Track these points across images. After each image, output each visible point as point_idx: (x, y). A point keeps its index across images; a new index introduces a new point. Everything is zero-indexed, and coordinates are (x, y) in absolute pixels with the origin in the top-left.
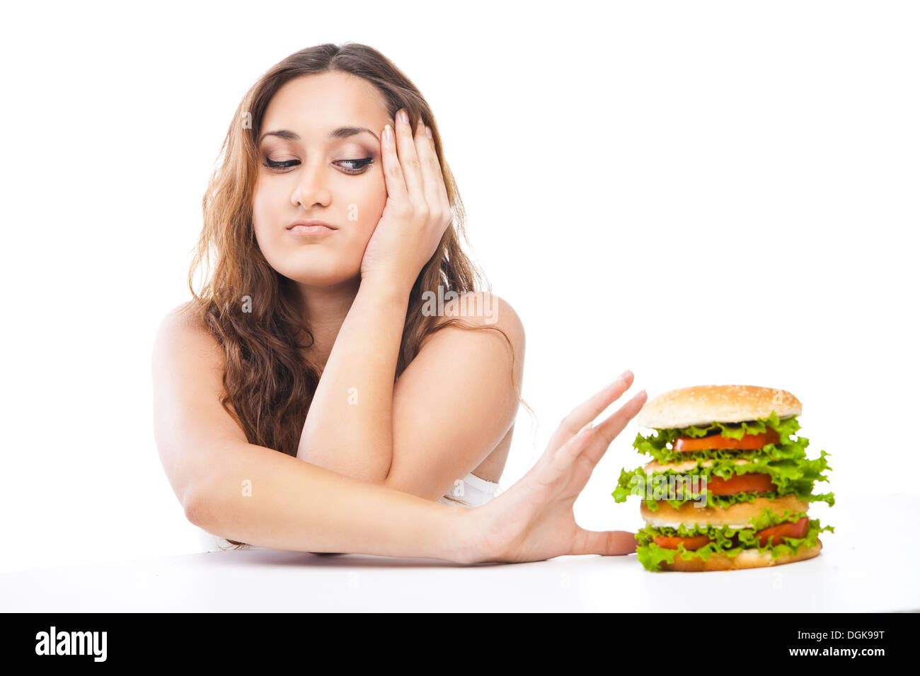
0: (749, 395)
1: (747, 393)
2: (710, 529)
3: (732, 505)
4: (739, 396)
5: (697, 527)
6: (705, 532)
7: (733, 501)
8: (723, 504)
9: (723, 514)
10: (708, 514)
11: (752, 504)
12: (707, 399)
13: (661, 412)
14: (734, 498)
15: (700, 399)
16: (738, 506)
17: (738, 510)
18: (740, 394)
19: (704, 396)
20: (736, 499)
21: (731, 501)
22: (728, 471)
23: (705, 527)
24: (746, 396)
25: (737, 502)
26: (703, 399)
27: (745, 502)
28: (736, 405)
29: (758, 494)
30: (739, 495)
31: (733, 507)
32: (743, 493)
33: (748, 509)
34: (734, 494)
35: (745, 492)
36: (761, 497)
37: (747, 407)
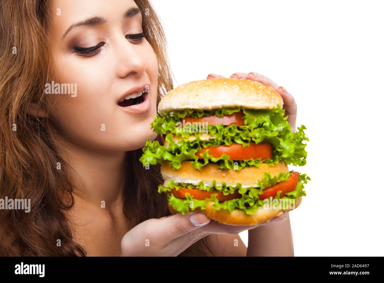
2: (224, 187)
3: (243, 168)
6: (220, 189)
7: (243, 165)
8: (236, 167)
9: (236, 176)
11: (258, 168)
14: (245, 162)
16: (247, 169)
17: (248, 172)
20: (246, 163)
23: (221, 185)
25: (248, 166)
27: (253, 166)
28: (259, 95)
29: (262, 160)
30: (248, 160)
31: (243, 170)
32: (251, 159)
33: (254, 173)
34: (245, 159)
35: (253, 158)
36: (264, 162)
37: (266, 97)
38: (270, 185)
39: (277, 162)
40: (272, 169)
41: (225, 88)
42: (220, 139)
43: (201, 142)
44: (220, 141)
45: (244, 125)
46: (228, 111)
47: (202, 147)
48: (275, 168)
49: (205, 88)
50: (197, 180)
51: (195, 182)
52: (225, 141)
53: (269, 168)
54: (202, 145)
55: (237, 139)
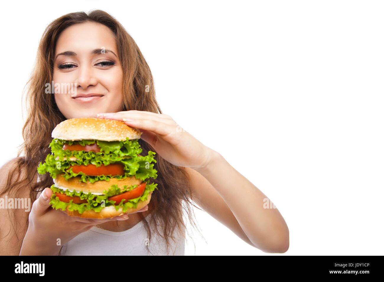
0: (118, 127)
1: (117, 126)
2: (82, 194)
4: (112, 127)
5: (75, 192)
6: (79, 195)
7: (97, 179)
8: (92, 180)
9: (91, 186)
10: (83, 185)
11: (108, 181)
12: (94, 127)
13: (66, 131)
14: (98, 178)
15: (90, 126)
16: (99, 182)
17: (100, 184)
18: (112, 126)
19: (93, 125)
21: (96, 179)
22: (99, 163)
23: (79, 193)
24: (115, 128)
25: (99, 180)
26: (92, 126)
27: (104, 180)
28: (110, 132)
29: (112, 176)
30: (100, 176)
31: (97, 182)
32: (103, 175)
33: (105, 185)
34: (98, 175)
35: (104, 175)
36: (114, 178)
37: (116, 133)
38: (117, 194)
39: (125, 177)
40: (120, 182)
41: (85, 127)
42: (81, 161)
43: (70, 162)
44: (81, 162)
45: (100, 152)
46: (88, 142)
47: (71, 165)
48: (124, 182)
49: (72, 126)
50: (66, 187)
51: (65, 189)
52: (84, 163)
53: (118, 181)
54: (71, 164)
55: (93, 161)
